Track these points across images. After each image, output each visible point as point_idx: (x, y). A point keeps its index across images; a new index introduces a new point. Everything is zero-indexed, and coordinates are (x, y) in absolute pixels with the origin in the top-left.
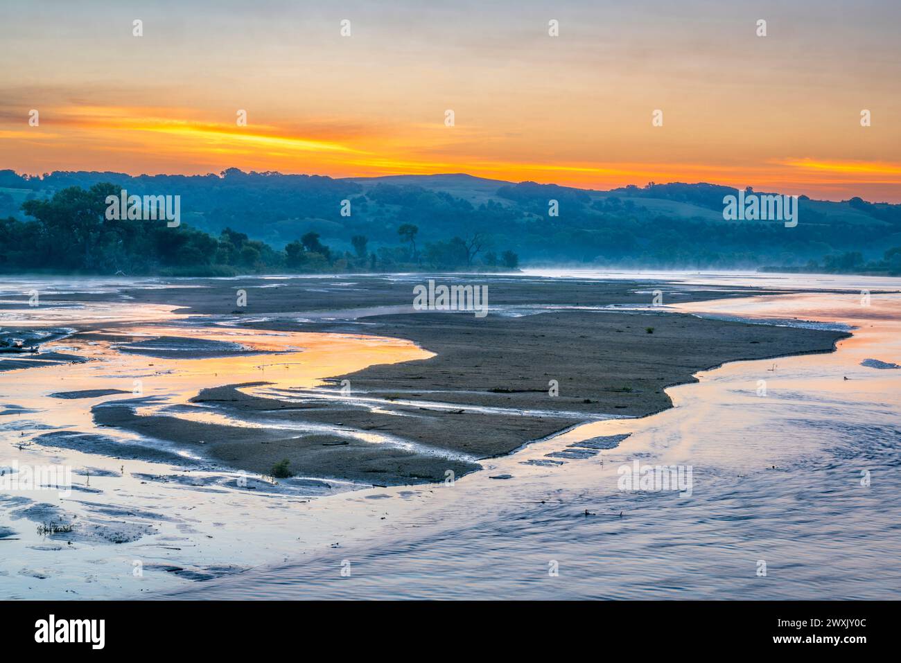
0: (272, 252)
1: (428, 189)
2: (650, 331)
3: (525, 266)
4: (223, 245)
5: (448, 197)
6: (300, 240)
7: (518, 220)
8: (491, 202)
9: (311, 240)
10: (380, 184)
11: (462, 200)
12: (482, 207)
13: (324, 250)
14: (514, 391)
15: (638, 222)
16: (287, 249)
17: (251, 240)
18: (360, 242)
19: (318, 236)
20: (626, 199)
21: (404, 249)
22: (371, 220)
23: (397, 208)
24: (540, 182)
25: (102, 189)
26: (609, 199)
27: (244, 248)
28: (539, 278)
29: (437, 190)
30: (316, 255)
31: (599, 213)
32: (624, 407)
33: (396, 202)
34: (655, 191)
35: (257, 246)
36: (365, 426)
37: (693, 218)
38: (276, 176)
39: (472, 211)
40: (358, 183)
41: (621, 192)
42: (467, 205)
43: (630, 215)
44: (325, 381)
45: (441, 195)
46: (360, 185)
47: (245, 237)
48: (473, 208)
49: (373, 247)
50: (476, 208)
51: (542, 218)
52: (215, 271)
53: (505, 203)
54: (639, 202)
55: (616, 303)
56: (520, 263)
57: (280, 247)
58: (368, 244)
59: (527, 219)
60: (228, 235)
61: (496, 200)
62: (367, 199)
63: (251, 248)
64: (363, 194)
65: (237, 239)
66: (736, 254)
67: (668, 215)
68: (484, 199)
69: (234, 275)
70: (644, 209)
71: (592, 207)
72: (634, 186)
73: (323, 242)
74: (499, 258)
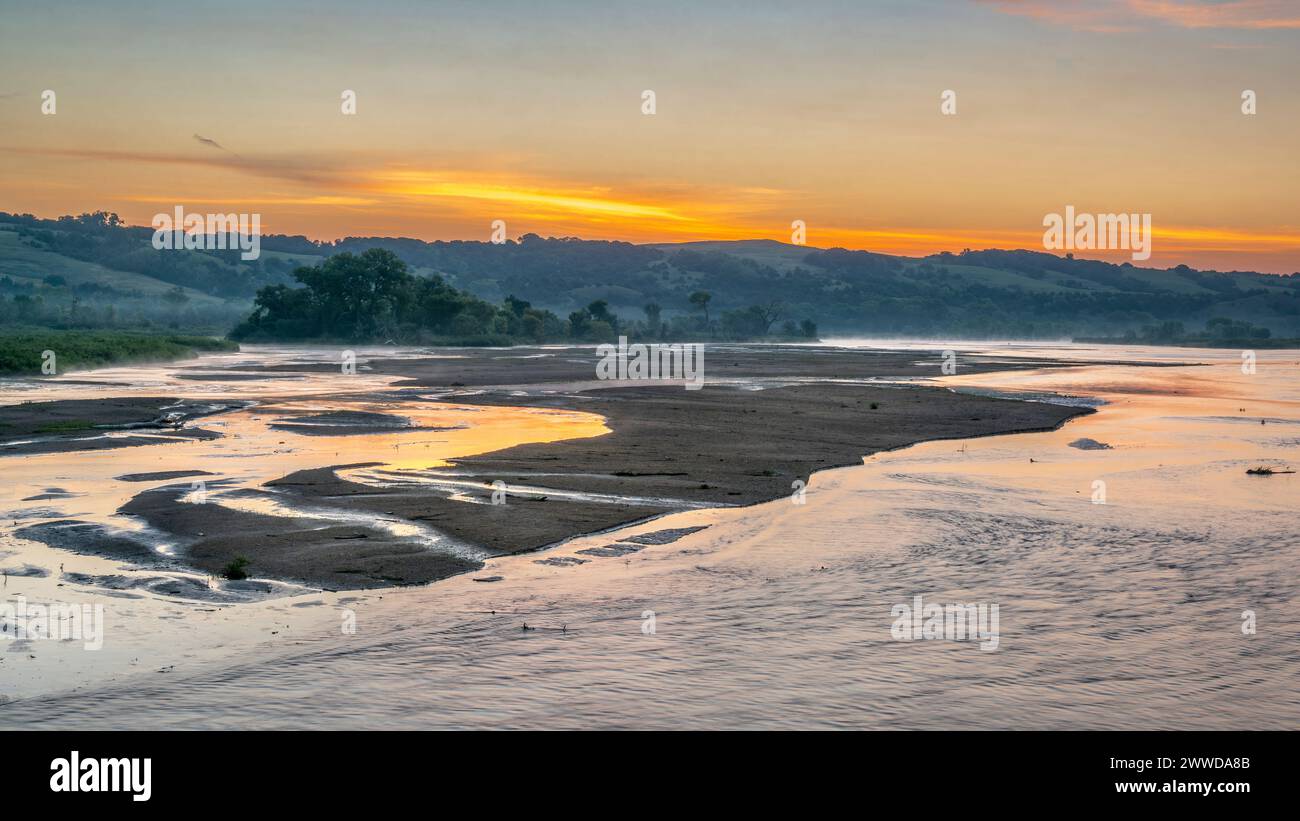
0: (557, 321)
1: (733, 255)
2: (874, 407)
3: (825, 336)
4: (501, 314)
5: (753, 264)
6: (587, 309)
7: (825, 288)
8: (798, 269)
9: (598, 308)
10: (682, 250)
11: (767, 267)
12: (788, 274)
13: (612, 320)
14: (639, 475)
15: (951, 289)
16: (570, 318)
17: (534, 308)
18: (652, 310)
19: (605, 304)
20: (940, 266)
21: (698, 319)
22: (671, 287)
23: (700, 275)
24: (850, 248)
25: (375, 256)
26: (922, 266)
27: (525, 316)
28: (833, 348)
29: (741, 257)
30: (602, 324)
31: (912, 281)
32: (738, 494)
33: (699, 269)
34: (969, 257)
35: (538, 315)
36: (412, 515)
37: (1010, 286)
38: (575, 243)
39: (777, 279)
40: (660, 249)
41: (934, 259)
42: (773, 273)
43: (943, 283)
44: (447, 462)
45: (745, 262)
46: (661, 252)
47: (528, 305)
48: (778, 275)
49: (667, 316)
50: (782, 275)
51: (850, 286)
52: (491, 340)
53: (813, 270)
54: (952, 269)
55: (878, 376)
56: (819, 332)
57: (563, 315)
58: (661, 313)
59: (835, 286)
60: (510, 303)
61: (804, 267)
62: (669, 265)
63: (532, 317)
64: (664, 261)
65: (519, 306)
66: (1053, 324)
67: (984, 283)
68: (792, 266)
69: (511, 345)
70: (958, 277)
71: (904, 275)
72: (948, 253)
73: (612, 310)
74: (798, 326)
